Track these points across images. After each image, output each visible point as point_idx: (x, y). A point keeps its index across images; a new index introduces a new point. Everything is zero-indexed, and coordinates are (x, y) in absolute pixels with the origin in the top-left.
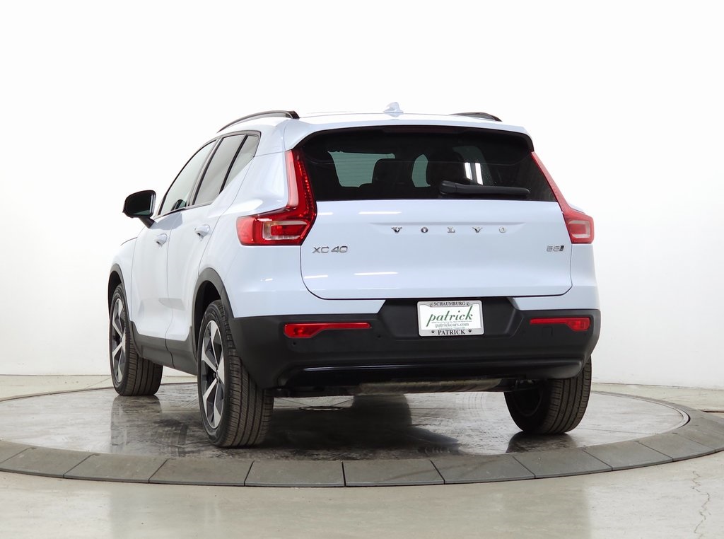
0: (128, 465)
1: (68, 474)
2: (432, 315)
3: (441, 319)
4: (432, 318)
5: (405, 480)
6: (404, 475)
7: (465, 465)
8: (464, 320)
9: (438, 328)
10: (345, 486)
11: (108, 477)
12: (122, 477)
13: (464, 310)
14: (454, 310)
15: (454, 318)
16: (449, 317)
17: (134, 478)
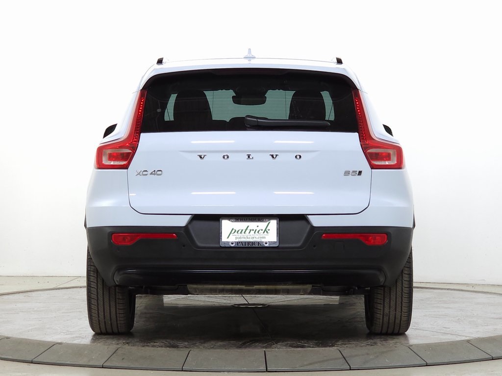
0: (86, 352)
1: (36, 360)
2: (233, 229)
3: (241, 233)
4: (233, 231)
5: (317, 367)
6: (316, 363)
7: (368, 354)
8: (262, 234)
9: (237, 240)
10: (267, 371)
11: (68, 362)
12: (81, 363)
13: (262, 225)
14: (253, 225)
15: (252, 232)
16: (248, 231)
17: (91, 363)
